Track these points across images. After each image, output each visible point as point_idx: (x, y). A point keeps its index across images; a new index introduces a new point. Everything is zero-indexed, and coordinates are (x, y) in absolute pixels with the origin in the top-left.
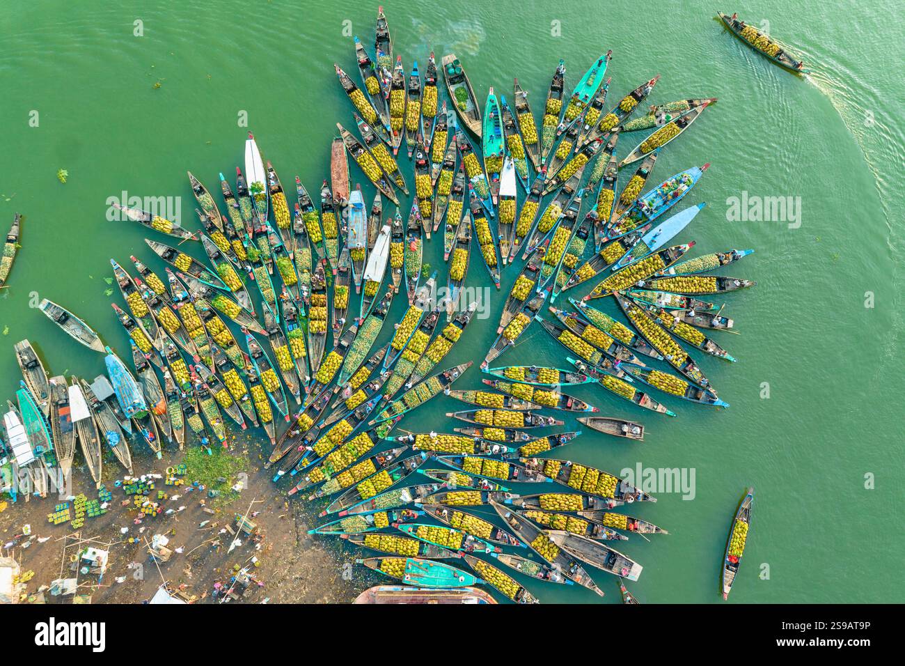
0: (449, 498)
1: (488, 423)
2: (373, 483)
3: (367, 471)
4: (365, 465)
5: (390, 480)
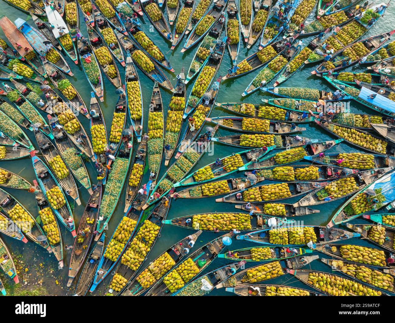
0: (251, 275)
1: (258, 199)
2: (180, 274)
3: (166, 266)
4: (163, 259)
5: (196, 268)
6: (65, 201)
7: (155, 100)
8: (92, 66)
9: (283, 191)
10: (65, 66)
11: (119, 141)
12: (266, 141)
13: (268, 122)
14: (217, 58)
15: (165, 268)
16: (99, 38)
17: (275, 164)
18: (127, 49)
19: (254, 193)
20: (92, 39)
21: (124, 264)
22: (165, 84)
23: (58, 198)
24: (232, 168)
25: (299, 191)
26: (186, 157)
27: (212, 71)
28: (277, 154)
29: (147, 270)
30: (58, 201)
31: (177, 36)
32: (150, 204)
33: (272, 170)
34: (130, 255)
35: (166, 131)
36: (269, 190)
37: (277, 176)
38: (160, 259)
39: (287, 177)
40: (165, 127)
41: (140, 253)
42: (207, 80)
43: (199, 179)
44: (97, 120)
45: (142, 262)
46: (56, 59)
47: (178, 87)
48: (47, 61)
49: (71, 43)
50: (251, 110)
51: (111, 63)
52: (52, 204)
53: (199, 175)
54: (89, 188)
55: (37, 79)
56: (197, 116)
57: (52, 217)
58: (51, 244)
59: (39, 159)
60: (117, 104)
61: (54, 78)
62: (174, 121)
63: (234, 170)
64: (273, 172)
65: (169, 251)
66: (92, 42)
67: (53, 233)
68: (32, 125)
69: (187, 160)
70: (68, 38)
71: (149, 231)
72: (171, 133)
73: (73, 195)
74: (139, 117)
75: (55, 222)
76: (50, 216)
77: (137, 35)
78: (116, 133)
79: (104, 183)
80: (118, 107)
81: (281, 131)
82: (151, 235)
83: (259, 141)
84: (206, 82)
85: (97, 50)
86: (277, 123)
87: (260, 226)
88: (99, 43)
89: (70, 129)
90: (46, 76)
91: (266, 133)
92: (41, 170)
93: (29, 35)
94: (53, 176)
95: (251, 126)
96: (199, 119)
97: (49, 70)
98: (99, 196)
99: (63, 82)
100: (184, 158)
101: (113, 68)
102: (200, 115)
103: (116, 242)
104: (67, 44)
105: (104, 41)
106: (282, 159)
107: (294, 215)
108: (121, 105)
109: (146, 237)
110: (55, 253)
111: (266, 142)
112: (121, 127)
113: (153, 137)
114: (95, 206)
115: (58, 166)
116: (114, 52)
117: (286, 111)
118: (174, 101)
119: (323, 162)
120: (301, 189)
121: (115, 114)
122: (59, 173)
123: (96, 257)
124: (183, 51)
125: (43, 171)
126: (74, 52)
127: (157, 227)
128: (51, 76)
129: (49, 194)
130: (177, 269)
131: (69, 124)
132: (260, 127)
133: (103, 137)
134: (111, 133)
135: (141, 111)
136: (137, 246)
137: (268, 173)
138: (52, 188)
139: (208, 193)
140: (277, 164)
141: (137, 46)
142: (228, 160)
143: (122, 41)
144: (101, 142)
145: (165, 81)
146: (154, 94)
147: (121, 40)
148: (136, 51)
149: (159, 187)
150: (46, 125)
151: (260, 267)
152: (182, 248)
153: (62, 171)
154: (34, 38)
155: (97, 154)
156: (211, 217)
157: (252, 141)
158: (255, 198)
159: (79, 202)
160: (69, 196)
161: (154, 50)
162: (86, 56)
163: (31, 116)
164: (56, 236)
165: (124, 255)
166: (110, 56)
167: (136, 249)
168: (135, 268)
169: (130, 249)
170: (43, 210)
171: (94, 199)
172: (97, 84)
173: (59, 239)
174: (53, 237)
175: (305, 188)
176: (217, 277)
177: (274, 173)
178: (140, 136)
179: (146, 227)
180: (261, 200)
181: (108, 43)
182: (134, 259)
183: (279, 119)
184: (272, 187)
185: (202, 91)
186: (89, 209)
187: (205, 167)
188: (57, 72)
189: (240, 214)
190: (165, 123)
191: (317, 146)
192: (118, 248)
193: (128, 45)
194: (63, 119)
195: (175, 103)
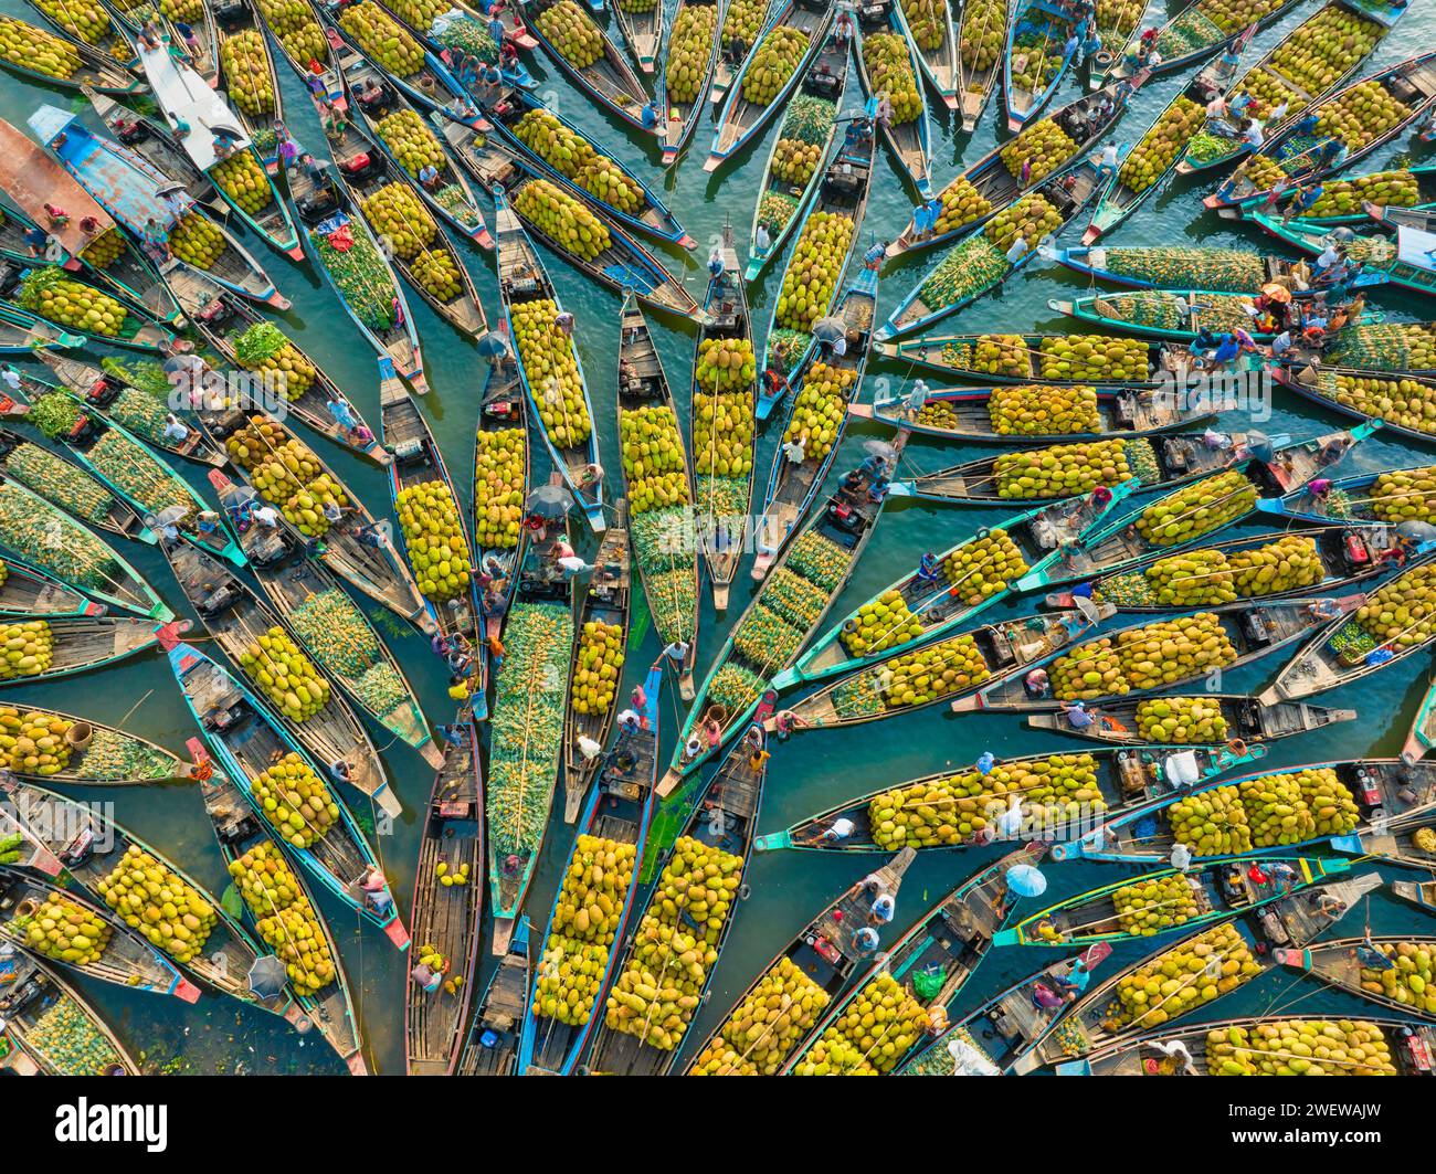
6: (335, 810)
7: (635, 361)
8: (359, 260)
9: (1206, 644)
10: (251, 276)
11: (515, 539)
12: (1100, 468)
13: (1090, 392)
14: (854, 180)
15: (793, 1023)
16: (372, 153)
17: (1147, 551)
18: (492, 180)
19: (1096, 662)
20: (343, 161)
21: (622, 1028)
22: (663, 296)
23: (305, 801)
24: (987, 587)
25: (1262, 638)
26: (799, 572)
27: (840, 228)
28: (1149, 508)
29: (721, 1041)
30: (311, 813)
31: (675, 113)
32: (683, 771)
33: (1143, 572)
34: (641, 987)
35: (696, 477)
36: (1153, 645)
37: (1169, 591)
38: (768, 990)
39: (1211, 590)
40: (693, 459)
41: (681, 974)
42: (828, 263)
43: (870, 647)
44: (416, 466)
45: (694, 1011)
46: (209, 251)
47: (715, 303)
48: (175, 262)
49: (262, 184)
50: (1019, 354)
51: (435, 243)
52: (286, 829)
53: (865, 631)
54: (425, 744)
55: (143, 338)
56: (814, 406)
57: (288, 880)
58: (302, 992)
59: (198, 655)
60: (485, 395)
61: (213, 324)
62: (726, 433)
63: (995, 592)
64: (1151, 579)
65: (796, 951)
66: (345, 169)
67: (304, 945)
68: (149, 521)
69: (805, 582)
70: (250, 165)
71: (703, 881)
72: (718, 482)
73: (364, 780)
74: (580, 434)
75: (303, 899)
76: (280, 876)
77: (528, 124)
78: (501, 507)
79: (483, 715)
80: (490, 409)
81: (1142, 424)
82: (712, 895)
83: (1073, 473)
84: (824, 271)
85: (373, 198)
86: (1122, 394)
87: (1136, 794)
88: (375, 170)
89: (313, 516)
90: (179, 321)
91: (1090, 437)
92: (212, 698)
93: (93, 169)
94: (268, 716)
95: (1030, 414)
96: (822, 417)
97: (190, 294)
98: (471, 768)
99: (258, 335)
100: (790, 574)
101: (445, 261)
102: (822, 402)
103: (571, 946)
104: (248, 191)
105: (395, 164)
106: (1171, 526)
107: (1259, 738)
108: (503, 399)
109: (694, 906)
110: (324, 1029)
111: (1098, 472)
112: (518, 483)
113: (651, 505)
114: (462, 809)
115: (283, 668)
116: (439, 202)
117: (1146, 345)
118: (712, 354)
119: (1329, 513)
120: (1269, 630)
121: (484, 436)
122: (291, 698)
123: (503, 1020)
124: (711, 165)
125: (222, 700)
126: (281, 217)
127: (733, 861)
128: (200, 319)
129: (264, 791)
130: (842, 1022)
131: (304, 497)
132: (1064, 415)
133: (450, 530)
134: (482, 511)
135: (583, 410)
136: (663, 949)
137: (1132, 588)
138: (275, 763)
139: (909, 695)
140: (1157, 547)
141: (530, 167)
142: (968, 557)
143: (469, 155)
144: (446, 550)
145: (663, 286)
146: (626, 337)
147: (465, 149)
148: (530, 185)
149: (708, 702)
150: (208, 513)
151: (1170, 959)
152: (844, 930)
153: (301, 689)
154: (113, 179)
155: (437, 600)
156: (944, 792)
157: (1046, 473)
158: (1103, 684)
159: (390, 806)
160: (347, 784)
161: (604, 173)
162: (332, 226)
163: (139, 487)
164: (318, 957)
165: (615, 990)
166: (427, 217)
167: (662, 959)
168: (667, 1042)
169: (636, 963)
170: (247, 858)
171: (452, 783)
172: (389, 327)
173: (328, 968)
174: (307, 961)
175: (1285, 624)
176: (1009, 1027)
177: (1156, 584)
178: (597, 509)
179: (689, 866)
180: (1125, 689)
181: (413, 166)
182: (662, 1002)
183: (1128, 377)
184: (1162, 633)
185: (814, 308)
186: (440, 826)
187: (880, 595)
188: (221, 299)
189: (1053, 758)
190: (690, 445)
191: (1289, 458)
192: (587, 966)
193: (494, 166)
194: (278, 480)
195: (717, 364)
